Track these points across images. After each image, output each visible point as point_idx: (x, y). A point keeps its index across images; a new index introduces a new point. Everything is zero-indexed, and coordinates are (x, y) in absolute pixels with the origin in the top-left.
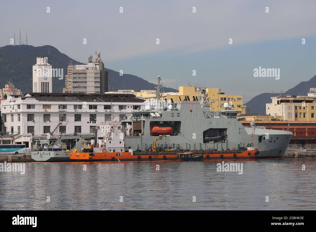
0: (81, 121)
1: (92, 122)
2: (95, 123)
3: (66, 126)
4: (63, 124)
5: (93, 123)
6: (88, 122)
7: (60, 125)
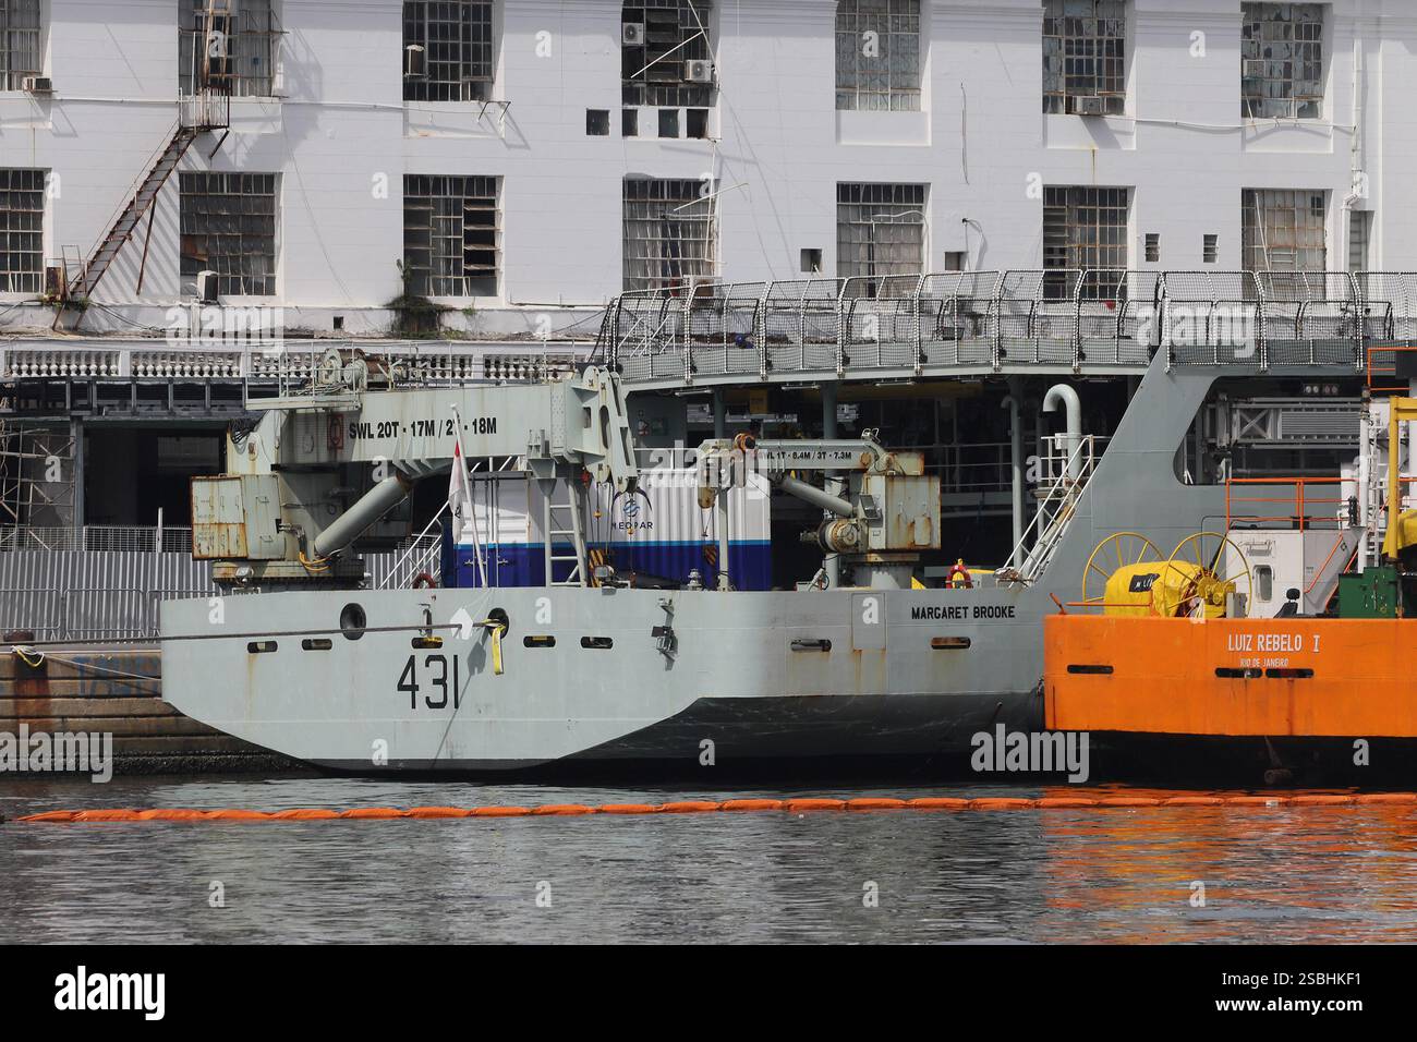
0: (498, 92)
1: (648, 115)
2: (697, 128)
3: (268, 182)
4: (241, 139)
5: (667, 127)
6: (596, 122)
7: (196, 161)
